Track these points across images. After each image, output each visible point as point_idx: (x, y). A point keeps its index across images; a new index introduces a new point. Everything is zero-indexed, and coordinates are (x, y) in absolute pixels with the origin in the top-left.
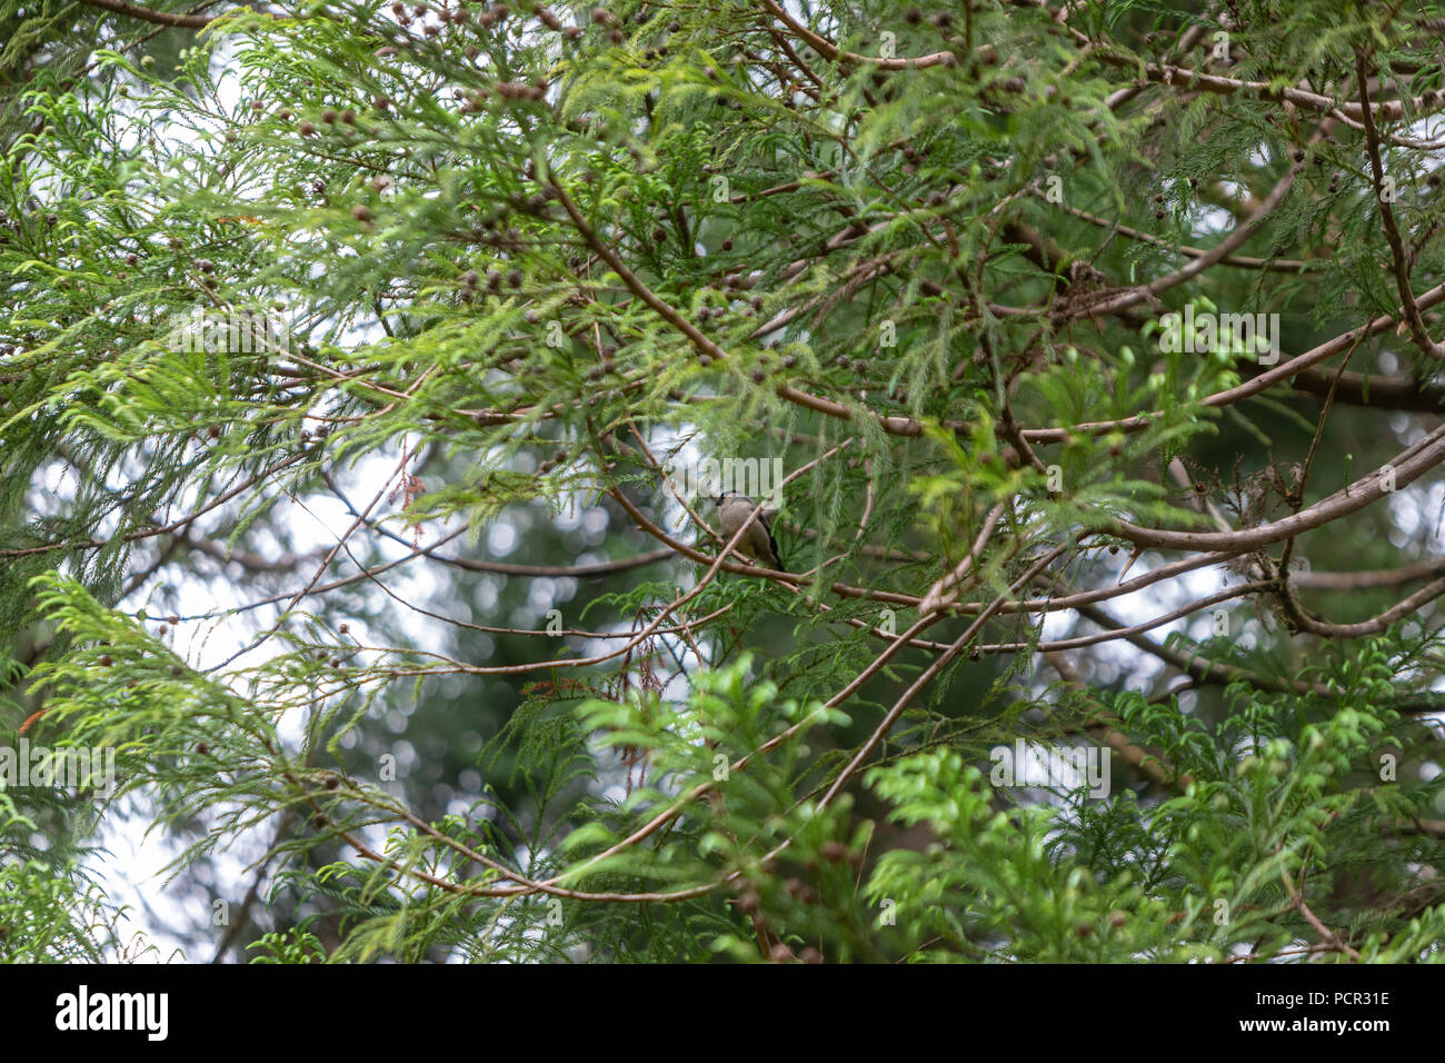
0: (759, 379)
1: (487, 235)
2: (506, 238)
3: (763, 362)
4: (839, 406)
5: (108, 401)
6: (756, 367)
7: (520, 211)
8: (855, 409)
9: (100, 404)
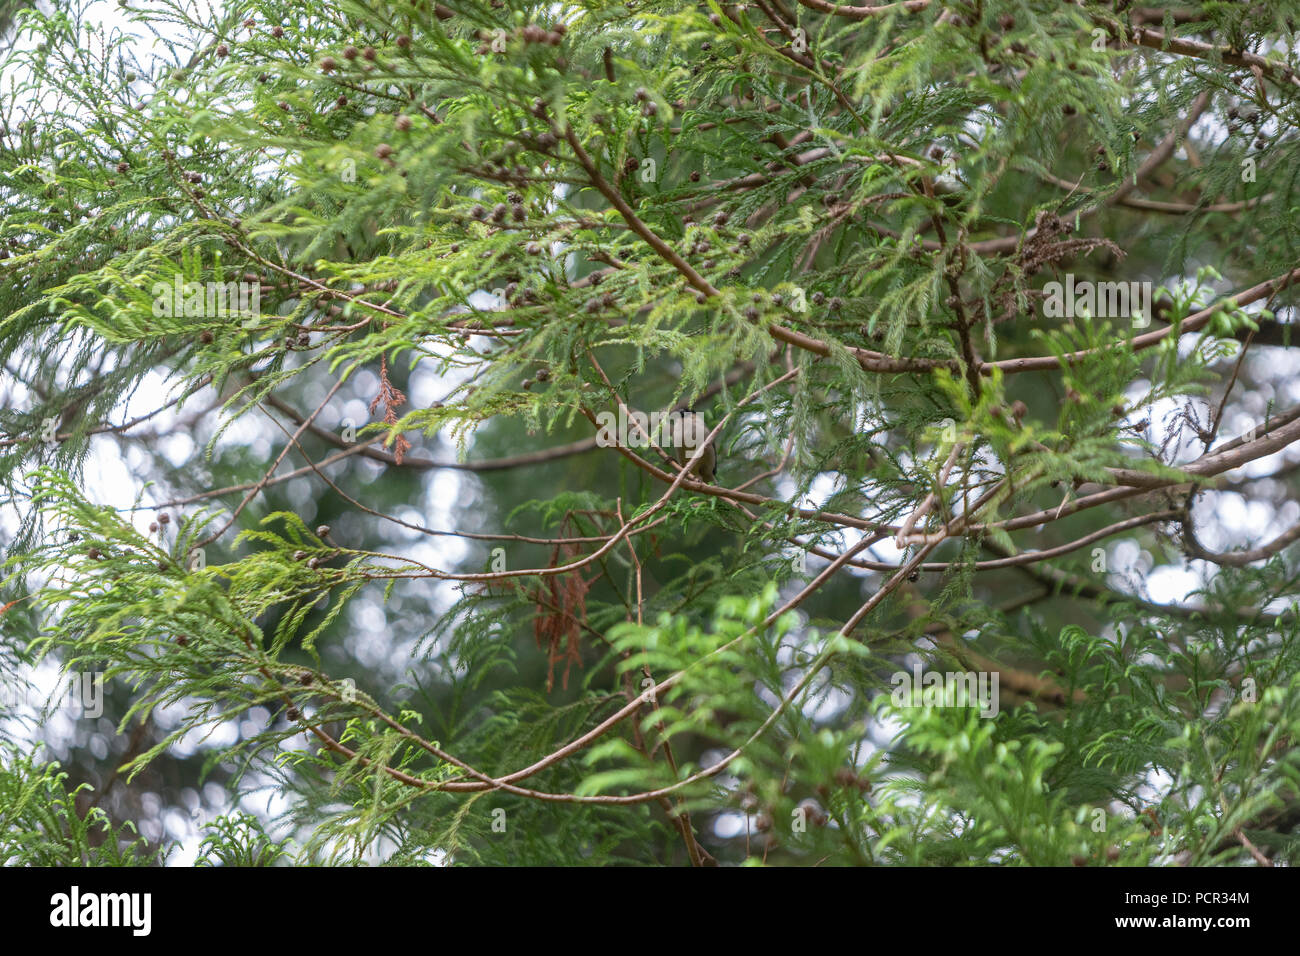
0: (753, 318)
1: (497, 170)
2: (514, 174)
3: (757, 301)
4: (819, 343)
5: (105, 305)
6: (750, 306)
7: (528, 147)
8: (834, 345)
9: (96, 306)
